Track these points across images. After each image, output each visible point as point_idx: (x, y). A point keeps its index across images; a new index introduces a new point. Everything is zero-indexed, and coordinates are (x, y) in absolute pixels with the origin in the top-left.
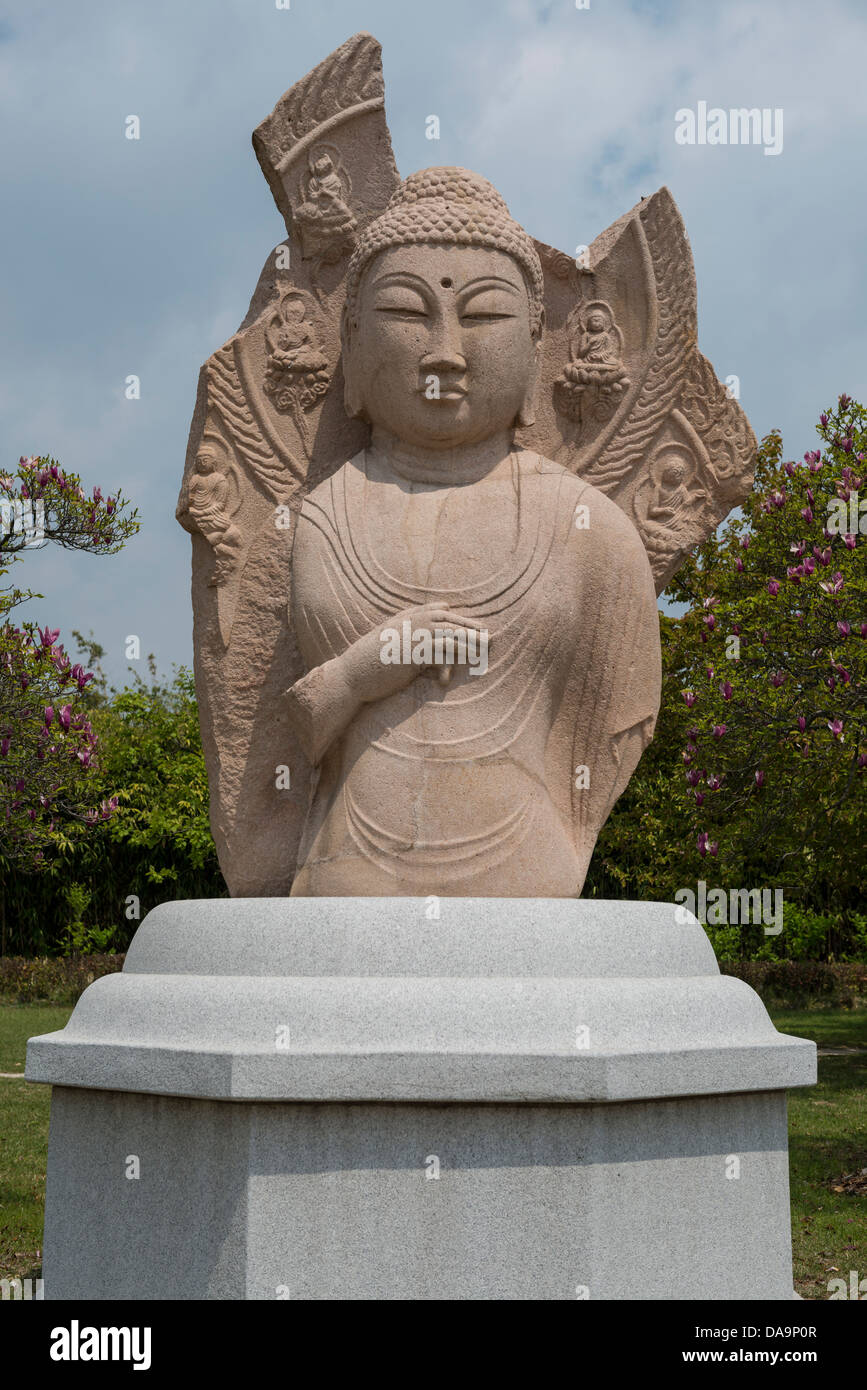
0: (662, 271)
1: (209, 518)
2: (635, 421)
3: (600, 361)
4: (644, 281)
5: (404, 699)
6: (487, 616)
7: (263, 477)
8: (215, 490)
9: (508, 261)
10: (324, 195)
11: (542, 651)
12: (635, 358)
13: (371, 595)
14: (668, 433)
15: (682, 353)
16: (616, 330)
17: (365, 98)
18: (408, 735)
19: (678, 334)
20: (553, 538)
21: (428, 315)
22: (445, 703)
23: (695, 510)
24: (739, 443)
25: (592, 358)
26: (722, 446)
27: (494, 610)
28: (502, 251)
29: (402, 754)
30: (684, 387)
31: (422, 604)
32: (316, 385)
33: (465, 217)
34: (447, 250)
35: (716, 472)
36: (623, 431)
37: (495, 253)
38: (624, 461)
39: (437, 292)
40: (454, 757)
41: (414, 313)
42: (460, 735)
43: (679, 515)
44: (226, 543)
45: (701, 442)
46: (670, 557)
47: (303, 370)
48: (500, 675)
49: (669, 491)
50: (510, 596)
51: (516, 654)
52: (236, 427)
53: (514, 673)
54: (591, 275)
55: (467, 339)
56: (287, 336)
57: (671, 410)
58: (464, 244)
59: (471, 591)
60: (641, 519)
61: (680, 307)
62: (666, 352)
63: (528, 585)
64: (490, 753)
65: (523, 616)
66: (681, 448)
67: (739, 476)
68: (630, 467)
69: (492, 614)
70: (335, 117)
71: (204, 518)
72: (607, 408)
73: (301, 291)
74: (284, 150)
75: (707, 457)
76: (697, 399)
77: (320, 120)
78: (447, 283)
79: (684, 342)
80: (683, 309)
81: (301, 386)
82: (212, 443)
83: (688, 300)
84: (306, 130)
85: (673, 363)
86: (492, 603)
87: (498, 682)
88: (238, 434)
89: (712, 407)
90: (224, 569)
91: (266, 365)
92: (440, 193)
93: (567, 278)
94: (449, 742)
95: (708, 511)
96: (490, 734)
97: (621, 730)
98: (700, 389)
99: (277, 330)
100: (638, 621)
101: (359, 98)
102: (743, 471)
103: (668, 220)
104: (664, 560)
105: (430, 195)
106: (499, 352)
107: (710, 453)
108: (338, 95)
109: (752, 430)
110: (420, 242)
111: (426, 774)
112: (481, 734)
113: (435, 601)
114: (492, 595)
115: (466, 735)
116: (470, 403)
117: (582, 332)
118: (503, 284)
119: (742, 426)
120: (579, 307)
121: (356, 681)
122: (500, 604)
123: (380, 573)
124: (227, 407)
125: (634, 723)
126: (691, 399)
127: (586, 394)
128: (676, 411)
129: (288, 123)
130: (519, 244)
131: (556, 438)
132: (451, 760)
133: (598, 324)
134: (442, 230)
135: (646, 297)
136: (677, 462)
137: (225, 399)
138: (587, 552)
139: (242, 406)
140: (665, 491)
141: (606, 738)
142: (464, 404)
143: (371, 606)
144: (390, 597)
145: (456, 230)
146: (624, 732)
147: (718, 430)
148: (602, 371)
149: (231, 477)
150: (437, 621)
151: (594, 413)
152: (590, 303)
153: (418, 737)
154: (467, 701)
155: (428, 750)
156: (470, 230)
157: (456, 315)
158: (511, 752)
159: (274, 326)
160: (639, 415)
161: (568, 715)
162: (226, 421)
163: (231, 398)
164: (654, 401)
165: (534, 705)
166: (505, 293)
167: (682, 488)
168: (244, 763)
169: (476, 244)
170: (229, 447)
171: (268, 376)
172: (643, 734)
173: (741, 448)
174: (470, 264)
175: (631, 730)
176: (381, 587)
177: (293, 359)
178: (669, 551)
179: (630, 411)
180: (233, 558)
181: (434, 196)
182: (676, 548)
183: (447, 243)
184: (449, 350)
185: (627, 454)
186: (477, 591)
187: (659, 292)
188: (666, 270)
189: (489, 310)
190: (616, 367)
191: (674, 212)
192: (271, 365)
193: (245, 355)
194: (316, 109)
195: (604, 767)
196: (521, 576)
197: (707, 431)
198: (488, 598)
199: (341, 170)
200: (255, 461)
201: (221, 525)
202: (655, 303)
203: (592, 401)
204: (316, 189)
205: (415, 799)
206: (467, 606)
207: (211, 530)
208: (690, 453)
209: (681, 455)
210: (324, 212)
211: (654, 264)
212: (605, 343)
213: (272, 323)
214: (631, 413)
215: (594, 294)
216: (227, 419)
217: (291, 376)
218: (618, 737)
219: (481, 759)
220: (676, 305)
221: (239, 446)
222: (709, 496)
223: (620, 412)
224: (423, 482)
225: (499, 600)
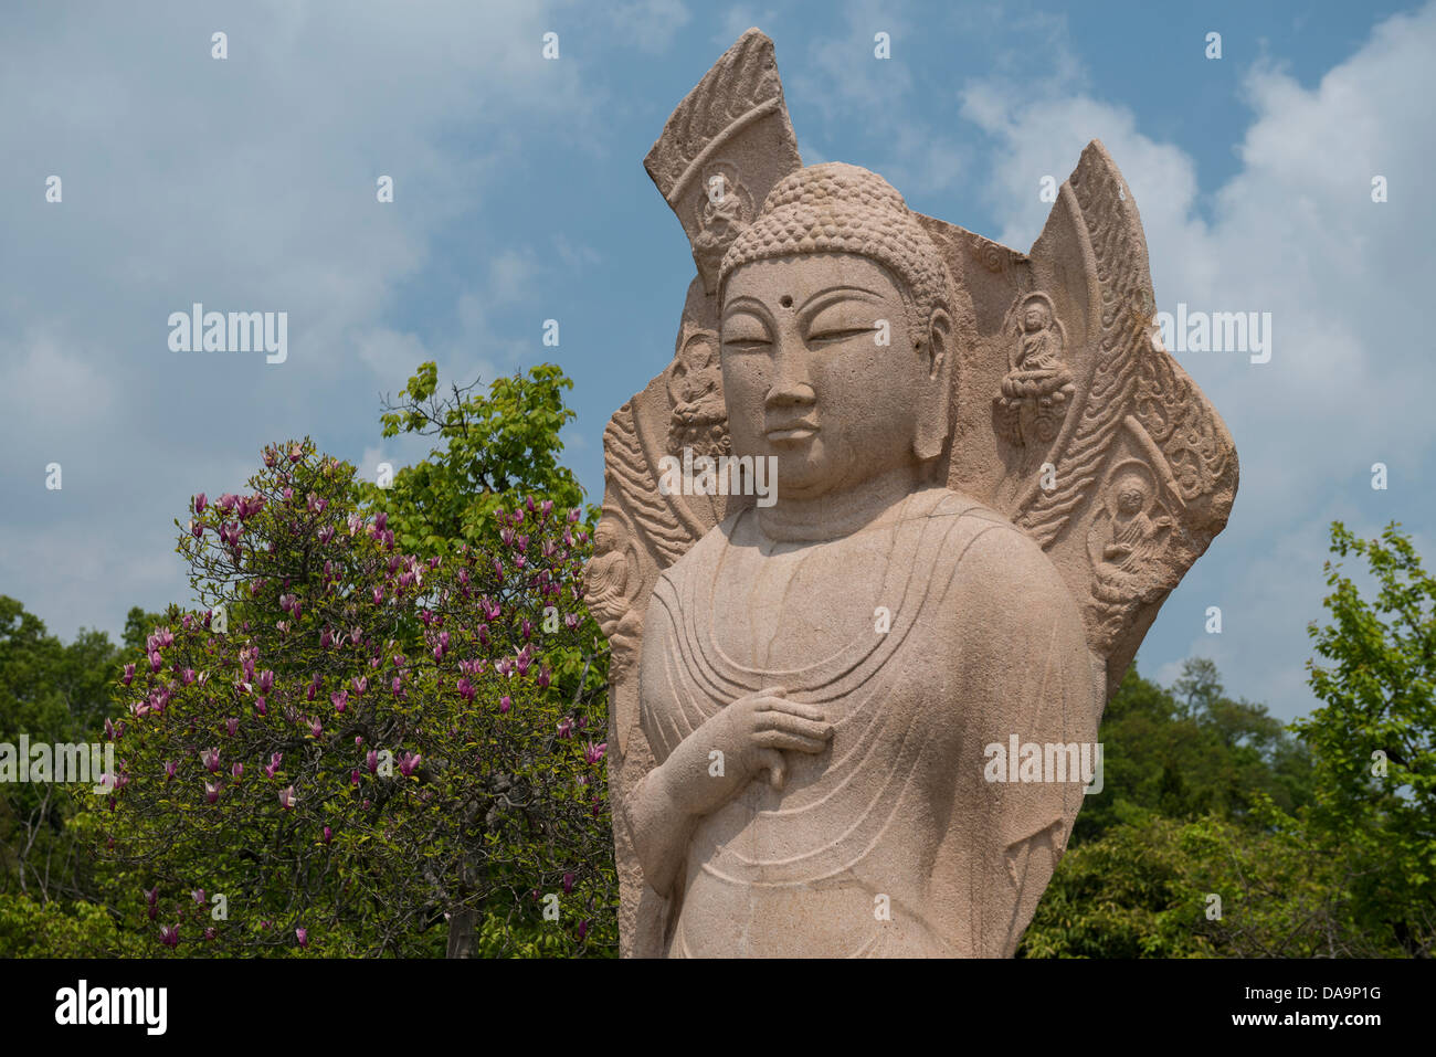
0: (1101, 244)
1: (603, 604)
2: (1084, 436)
3: (1037, 366)
4: (1082, 263)
5: (737, 809)
6: (831, 700)
7: (666, 552)
8: (610, 571)
9: (864, 264)
10: (718, 219)
11: (901, 741)
12: (1080, 357)
13: (707, 684)
14: (1123, 448)
15: (1129, 345)
16: (1058, 325)
17: (758, 102)
18: (737, 855)
19: (1124, 321)
20: (926, 596)
21: (768, 344)
22: (780, 812)
23: (1159, 544)
24: (1207, 451)
25: (1027, 364)
26: (1186, 457)
27: (840, 693)
28: (855, 254)
29: (730, 879)
30: (1136, 385)
31: (758, 691)
32: (724, 437)
33: (810, 220)
34: (788, 263)
35: (1181, 491)
36: (1070, 451)
37: (846, 258)
38: (1072, 489)
39: (776, 314)
40: (785, 880)
41: (755, 342)
42: (795, 852)
43: (1137, 552)
44: (621, 633)
45: (1161, 454)
46: (1125, 608)
47: (707, 422)
48: (847, 774)
49: (1123, 522)
50: (861, 674)
51: (866, 746)
52: (635, 497)
53: (865, 771)
54: (1026, 262)
55: (813, 365)
56: (689, 385)
57: (1123, 417)
58: (807, 253)
59: (813, 671)
60: (1095, 561)
61: (1125, 285)
62: (1114, 344)
63: (884, 658)
64: (830, 875)
65: (873, 699)
66: (1140, 465)
67: (1210, 494)
68: (1080, 496)
69: (838, 697)
70: (726, 130)
71: (597, 605)
72: (1050, 425)
73: (706, 332)
74: (676, 177)
75: (1168, 472)
76: (1153, 399)
77: (711, 136)
78: (787, 302)
79: (1131, 329)
80: (1127, 288)
81: (707, 441)
82: (611, 518)
83: (1132, 276)
84: (696, 150)
85: (1120, 358)
86: (839, 684)
87: (844, 783)
88: (637, 504)
89: (1170, 408)
90: (621, 663)
91: (670, 421)
92: (797, 198)
93: (1001, 270)
94: (780, 862)
95: (1176, 543)
96: (831, 849)
97: (1015, 840)
98: (1154, 387)
99: (682, 380)
100: (1038, 695)
101: (751, 103)
102: (1213, 487)
103: (1100, 181)
104: (1118, 613)
105: (787, 202)
106: (853, 375)
107: (1173, 468)
108: (728, 105)
109: (1222, 431)
110: (761, 258)
111: (753, 901)
112: (820, 850)
113: (773, 685)
114: (836, 674)
115: (803, 853)
116: (823, 440)
117: (1020, 334)
118: (855, 293)
119: (1209, 429)
120: (1017, 303)
121: (677, 790)
122: (848, 683)
123: (717, 656)
124: (624, 475)
125: (1034, 830)
126: (1146, 400)
127: (1023, 410)
128: (1130, 419)
129: (676, 147)
130: (880, 242)
131: (999, 468)
132: (781, 884)
133: (1033, 320)
134: (782, 241)
135: (1085, 278)
136: (1133, 484)
137: (624, 467)
138: (970, 613)
139: (642, 471)
140: (1118, 523)
141: (1001, 851)
142: (817, 442)
143: (706, 697)
144: (725, 684)
145: (798, 239)
146: (1024, 841)
147: (1180, 437)
148: (1038, 379)
149: (631, 555)
150: (762, 711)
151: (1036, 433)
152: (1027, 297)
153: (749, 857)
154: (808, 807)
155: (757, 872)
156: (814, 236)
157: (800, 339)
158: (857, 872)
159: (677, 375)
160: (1087, 428)
161: (962, 823)
162: (624, 492)
163: (630, 464)
164: (1103, 408)
165: (895, 811)
166: (860, 303)
167: (1142, 516)
168: (639, 894)
169: (821, 250)
170: (629, 521)
171: (672, 433)
172: (1051, 844)
173: (1209, 457)
174: (812, 275)
175: (1034, 840)
176: (717, 674)
177: (695, 411)
178: (1123, 601)
179: (1076, 425)
180: (630, 650)
181: (790, 202)
182: (1131, 596)
183: (788, 255)
184: (787, 380)
185: (1076, 480)
186: (820, 670)
187: (1099, 271)
188: (1104, 242)
189: (837, 327)
190: (1053, 372)
191: (1105, 168)
192: (674, 421)
193: (644, 412)
194: (706, 125)
195: (1000, 889)
196: (876, 648)
197: (1167, 439)
198: (833, 677)
199: (740, 187)
200: (656, 534)
201: (614, 612)
202: (1096, 286)
203: (1030, 417)
204: (710, 214)
205: (739, 934)
206: (808, 690)
207: (604, 619)
208: (1149, 471)
209: (1140, 475)
210: (720, 238)
211: (1091, 237)
212: (1043, 343)
213: (674, 373)
214: (1079, 427)
215: (1032, 285)
216: (625, 488)
217: (694, 431)
218: (1013, 849)
219: (817, 882)
220: (1120, 283)
221: (639, 519)
222: (1175, 523)
223: (1066, 427)
224: (788, 542)
225: (846, 679)
